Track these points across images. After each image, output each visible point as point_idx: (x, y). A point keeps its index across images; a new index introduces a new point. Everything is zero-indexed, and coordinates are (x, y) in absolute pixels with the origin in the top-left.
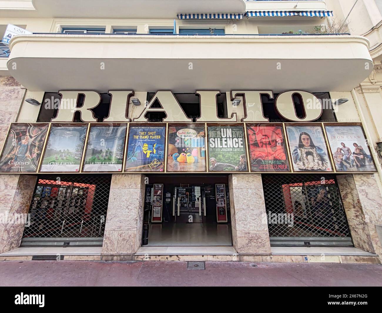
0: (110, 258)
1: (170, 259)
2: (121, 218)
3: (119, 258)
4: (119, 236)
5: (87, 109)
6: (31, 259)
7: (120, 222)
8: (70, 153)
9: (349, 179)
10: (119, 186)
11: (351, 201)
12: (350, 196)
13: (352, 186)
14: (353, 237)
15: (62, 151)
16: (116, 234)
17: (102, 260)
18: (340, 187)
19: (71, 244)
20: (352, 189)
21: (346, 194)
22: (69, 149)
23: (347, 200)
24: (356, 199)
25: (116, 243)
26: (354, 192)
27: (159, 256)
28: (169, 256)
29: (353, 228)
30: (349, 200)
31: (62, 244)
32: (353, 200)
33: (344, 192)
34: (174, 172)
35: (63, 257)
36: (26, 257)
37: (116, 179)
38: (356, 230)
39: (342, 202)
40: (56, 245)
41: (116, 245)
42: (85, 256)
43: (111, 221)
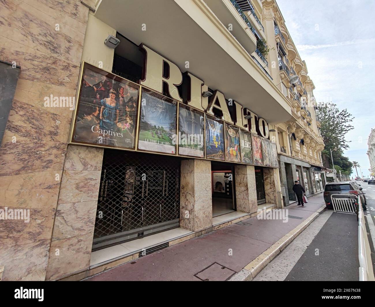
0: (200, 233)
1: (229, 224)
2: (204, 199)
3: (205, 232)
4: (204, 214)
5: (174, 84)
6: (138, 257)
7: (203, 203)
8: (164, 131)
9: (271, 171)
10: (199, 171)
11: (269, 181)
12: (269, 179)
13: (271, 174)
14: (266, 198)
15: (157, 127)
16: (201, 212)
17: (196, 237)
18: (264, 174)
19: (145, 233)
20: (271, 175)
21: (267, 178)
22: (163, 126)
23: (267, 181)
24: (272, 180)
25: (202, 220)
26: (272, 177)
27: (224, 223)
28: (227, 223)
29: (267, 194)
30: (268, 180)
31: (136, 235)
32: (271, 181)
33: (266, 177)
34: (231, 161)
35: (168, 244)
36: (132, 256)
37: (197, 164)
38: (269, 195)
39: (264, 182)
40: (129, 239)
41: (202, 222)
42: (185, 237)
43: (198, 202)
